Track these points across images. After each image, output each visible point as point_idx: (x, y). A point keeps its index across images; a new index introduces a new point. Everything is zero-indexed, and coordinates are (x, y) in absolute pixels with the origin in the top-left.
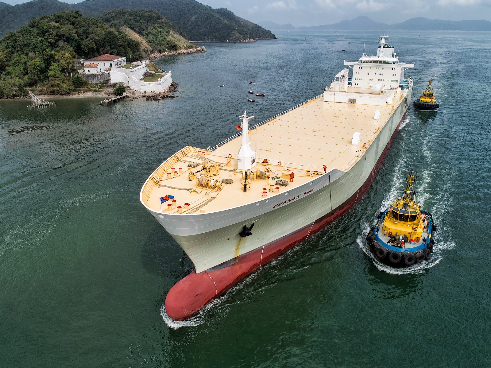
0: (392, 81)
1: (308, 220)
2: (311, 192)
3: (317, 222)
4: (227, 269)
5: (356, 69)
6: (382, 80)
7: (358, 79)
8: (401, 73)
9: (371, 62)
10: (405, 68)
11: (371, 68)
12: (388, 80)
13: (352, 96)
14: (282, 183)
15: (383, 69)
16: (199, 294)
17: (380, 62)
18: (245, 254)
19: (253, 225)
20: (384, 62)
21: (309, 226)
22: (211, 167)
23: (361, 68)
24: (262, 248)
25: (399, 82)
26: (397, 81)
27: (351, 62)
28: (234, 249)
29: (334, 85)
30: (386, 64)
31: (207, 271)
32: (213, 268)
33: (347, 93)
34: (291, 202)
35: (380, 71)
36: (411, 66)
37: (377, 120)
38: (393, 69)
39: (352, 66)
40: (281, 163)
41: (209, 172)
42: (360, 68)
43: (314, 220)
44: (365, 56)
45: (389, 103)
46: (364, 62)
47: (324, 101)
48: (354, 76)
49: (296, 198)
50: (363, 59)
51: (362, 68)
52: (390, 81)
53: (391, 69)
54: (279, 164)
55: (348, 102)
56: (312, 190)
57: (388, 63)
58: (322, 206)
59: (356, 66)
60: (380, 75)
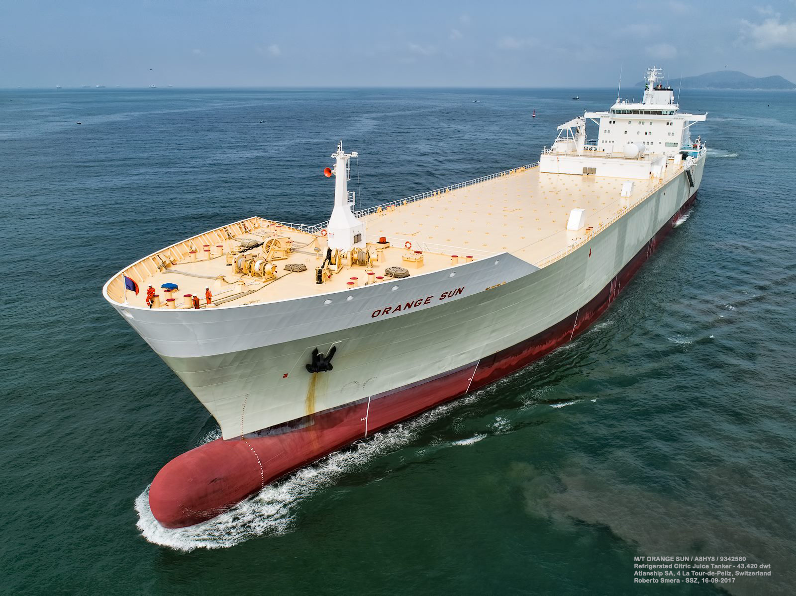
0: (667, 144)
1: (464, 355)
2: (459, 297)
3: (485, 362)
4: (290, 437)
5: (604, 125)
6: (650, 143)
7: (608, 142)
8: (684, 131)
9: (631, 112)
10: (690, 122)
11: (630, 122)
12: (660, 143)
13: (590, 163)
14: (394, 272)
15: (651, 123)
16: (219, 479)
17: (647, 112)
18: (329, 409)
19: (334, 350)
20: (654, 113)
21: (468, 369)
22: (271, 242)
23: (612, 122)
24: (366, 401)
25: (679, 145)
26: (675, 145)
27: (597, 113)
28: (304, 397)
29: (560, 146)
30: (657, 115)
31: (247, 436)
32: (259, 432)
33: (580, 158)
34: (413, 309)
35: (647, 127)
36: (702, 118)
37: (626, 197)
38: (669, 124)
39: (598, 120)
40: (410, 244)
41: (268, 252)
42: (610, 122)
43: (478, 358)
44: (621, 102)
45: (655, 176)
46: (619, 112)
47: (540, 171)
48: (602, 136)
49: (423, 302)
50: (617, 106)
51: (614, 122)
52: (663, 144)
53: (666, 124)
54: (408, 245)
55: (582, 173)
56: (460, 291)
57: (660, 113)
58: (493, 331)
59: (603, 119)
60: (646, 133)
